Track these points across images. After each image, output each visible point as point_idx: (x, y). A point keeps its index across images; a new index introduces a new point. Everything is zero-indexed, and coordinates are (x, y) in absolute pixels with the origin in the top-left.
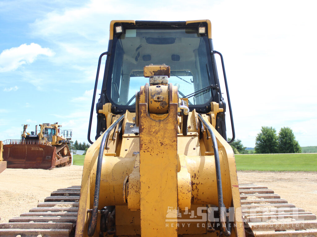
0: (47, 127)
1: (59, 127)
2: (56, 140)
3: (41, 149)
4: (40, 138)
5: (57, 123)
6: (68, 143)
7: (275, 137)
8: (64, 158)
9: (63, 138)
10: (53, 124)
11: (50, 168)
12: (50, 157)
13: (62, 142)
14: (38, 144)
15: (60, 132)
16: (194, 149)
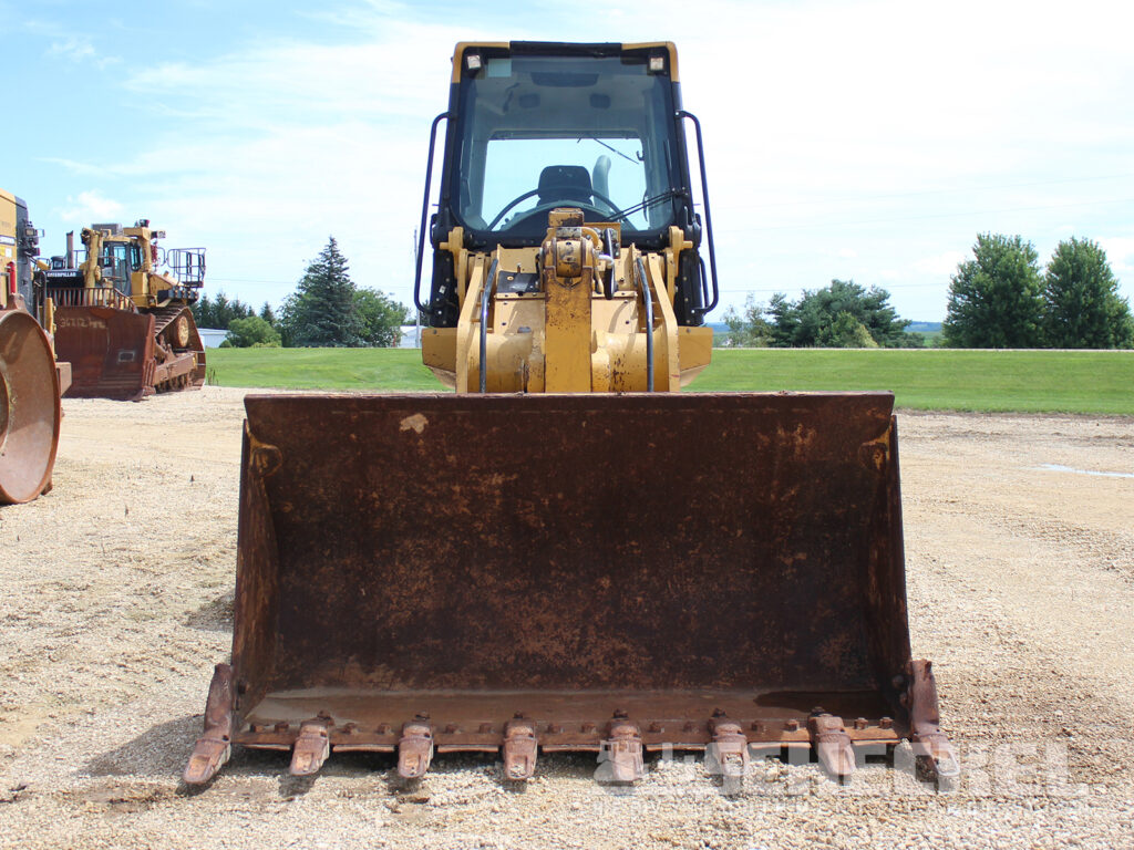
0: (111, 238)
1: (154, 240)
2: (145, 290)
3: (97, 324)
4: (91, 283)
5: (145, 224)
6: (191, 301)
7: (1031, 280)
8: (179, 359)
9: (173, 279)
10: (132, 226)
11: (135, 394)
12: (133, 353)
13: (171, 295)
14: (85, 304)
15: (158, 256)
16: (627, 323)
